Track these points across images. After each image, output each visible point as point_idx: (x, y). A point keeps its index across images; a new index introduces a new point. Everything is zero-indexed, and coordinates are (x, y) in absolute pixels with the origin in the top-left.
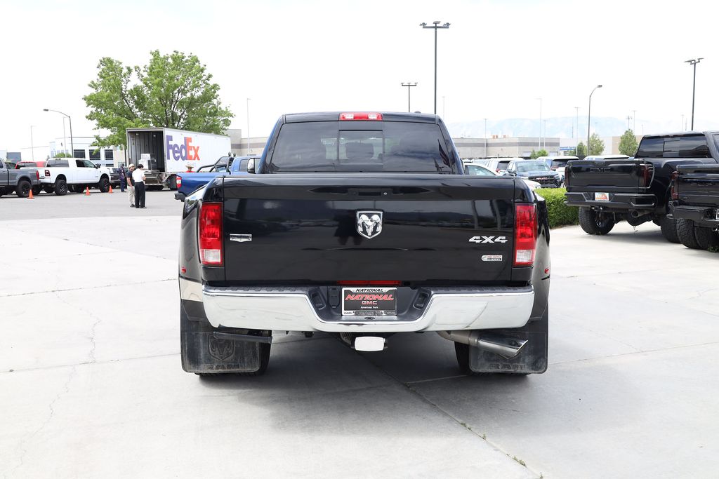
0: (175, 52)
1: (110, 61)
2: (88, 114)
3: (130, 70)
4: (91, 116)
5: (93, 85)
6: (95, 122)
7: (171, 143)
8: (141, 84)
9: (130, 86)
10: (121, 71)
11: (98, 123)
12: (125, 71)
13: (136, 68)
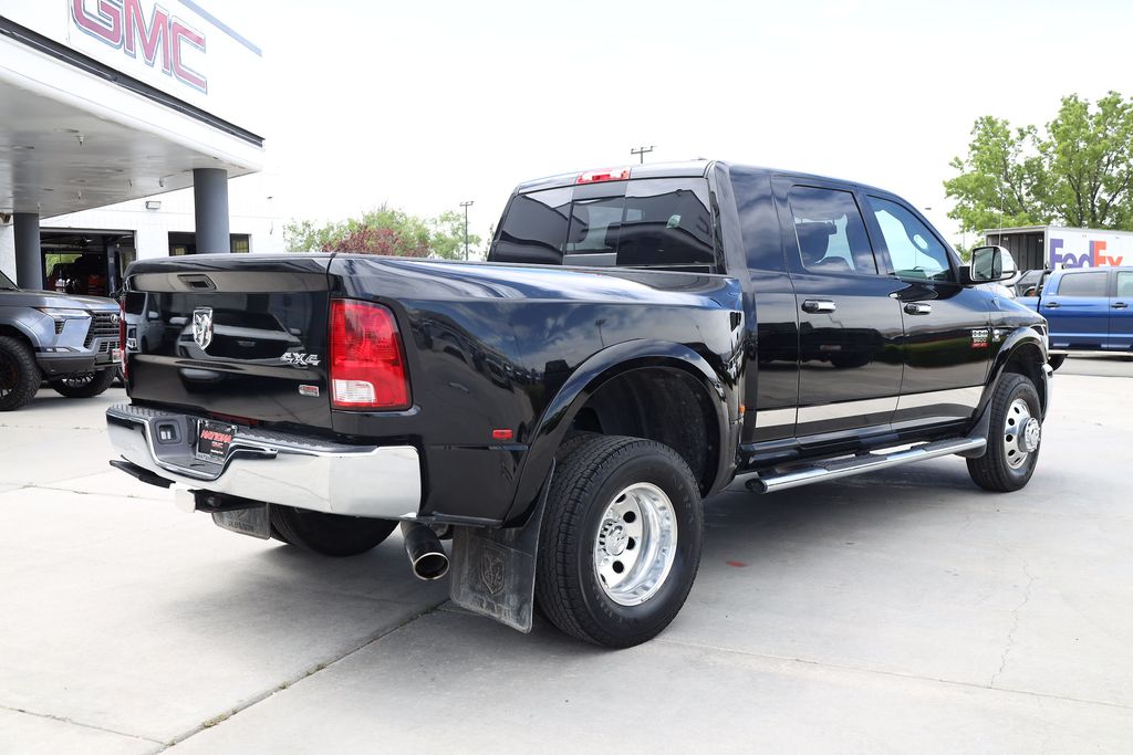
0: (1110, 93)
1: (990, 122)
2: (950, 210)
3: (1022, 134)
4: (955, 212)
5: (958, 164)
6: (960, 222)
7: (1058, 251)
8: (1037, 154)
9: (1021, 161)
10: (1007, 137)
11: (962, 224)
12: (1014, 135)
13: (1029, 128)
